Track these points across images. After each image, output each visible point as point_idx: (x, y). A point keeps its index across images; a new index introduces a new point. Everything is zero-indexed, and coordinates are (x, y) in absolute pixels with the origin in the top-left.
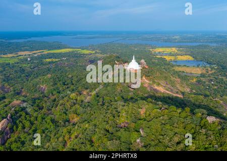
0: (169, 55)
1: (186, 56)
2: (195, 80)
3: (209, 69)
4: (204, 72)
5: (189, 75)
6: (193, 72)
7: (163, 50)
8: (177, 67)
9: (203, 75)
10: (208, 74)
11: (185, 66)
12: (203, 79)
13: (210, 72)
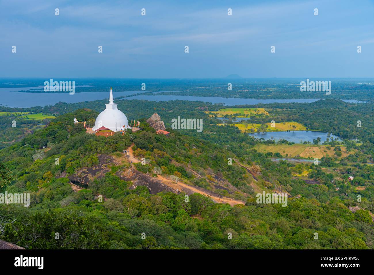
0: (248, 122)
1: (287, 124)
2: (306, 173)
3: (343, 148)
4: (331, 154)
5: (292, 161)
6: (301, 156)
7: (235, 113)
8: (264, 146)
9: (326, 162)
10: (340, 158)
11: (284, 142)
12: (327, 170)
13: (344, 155)
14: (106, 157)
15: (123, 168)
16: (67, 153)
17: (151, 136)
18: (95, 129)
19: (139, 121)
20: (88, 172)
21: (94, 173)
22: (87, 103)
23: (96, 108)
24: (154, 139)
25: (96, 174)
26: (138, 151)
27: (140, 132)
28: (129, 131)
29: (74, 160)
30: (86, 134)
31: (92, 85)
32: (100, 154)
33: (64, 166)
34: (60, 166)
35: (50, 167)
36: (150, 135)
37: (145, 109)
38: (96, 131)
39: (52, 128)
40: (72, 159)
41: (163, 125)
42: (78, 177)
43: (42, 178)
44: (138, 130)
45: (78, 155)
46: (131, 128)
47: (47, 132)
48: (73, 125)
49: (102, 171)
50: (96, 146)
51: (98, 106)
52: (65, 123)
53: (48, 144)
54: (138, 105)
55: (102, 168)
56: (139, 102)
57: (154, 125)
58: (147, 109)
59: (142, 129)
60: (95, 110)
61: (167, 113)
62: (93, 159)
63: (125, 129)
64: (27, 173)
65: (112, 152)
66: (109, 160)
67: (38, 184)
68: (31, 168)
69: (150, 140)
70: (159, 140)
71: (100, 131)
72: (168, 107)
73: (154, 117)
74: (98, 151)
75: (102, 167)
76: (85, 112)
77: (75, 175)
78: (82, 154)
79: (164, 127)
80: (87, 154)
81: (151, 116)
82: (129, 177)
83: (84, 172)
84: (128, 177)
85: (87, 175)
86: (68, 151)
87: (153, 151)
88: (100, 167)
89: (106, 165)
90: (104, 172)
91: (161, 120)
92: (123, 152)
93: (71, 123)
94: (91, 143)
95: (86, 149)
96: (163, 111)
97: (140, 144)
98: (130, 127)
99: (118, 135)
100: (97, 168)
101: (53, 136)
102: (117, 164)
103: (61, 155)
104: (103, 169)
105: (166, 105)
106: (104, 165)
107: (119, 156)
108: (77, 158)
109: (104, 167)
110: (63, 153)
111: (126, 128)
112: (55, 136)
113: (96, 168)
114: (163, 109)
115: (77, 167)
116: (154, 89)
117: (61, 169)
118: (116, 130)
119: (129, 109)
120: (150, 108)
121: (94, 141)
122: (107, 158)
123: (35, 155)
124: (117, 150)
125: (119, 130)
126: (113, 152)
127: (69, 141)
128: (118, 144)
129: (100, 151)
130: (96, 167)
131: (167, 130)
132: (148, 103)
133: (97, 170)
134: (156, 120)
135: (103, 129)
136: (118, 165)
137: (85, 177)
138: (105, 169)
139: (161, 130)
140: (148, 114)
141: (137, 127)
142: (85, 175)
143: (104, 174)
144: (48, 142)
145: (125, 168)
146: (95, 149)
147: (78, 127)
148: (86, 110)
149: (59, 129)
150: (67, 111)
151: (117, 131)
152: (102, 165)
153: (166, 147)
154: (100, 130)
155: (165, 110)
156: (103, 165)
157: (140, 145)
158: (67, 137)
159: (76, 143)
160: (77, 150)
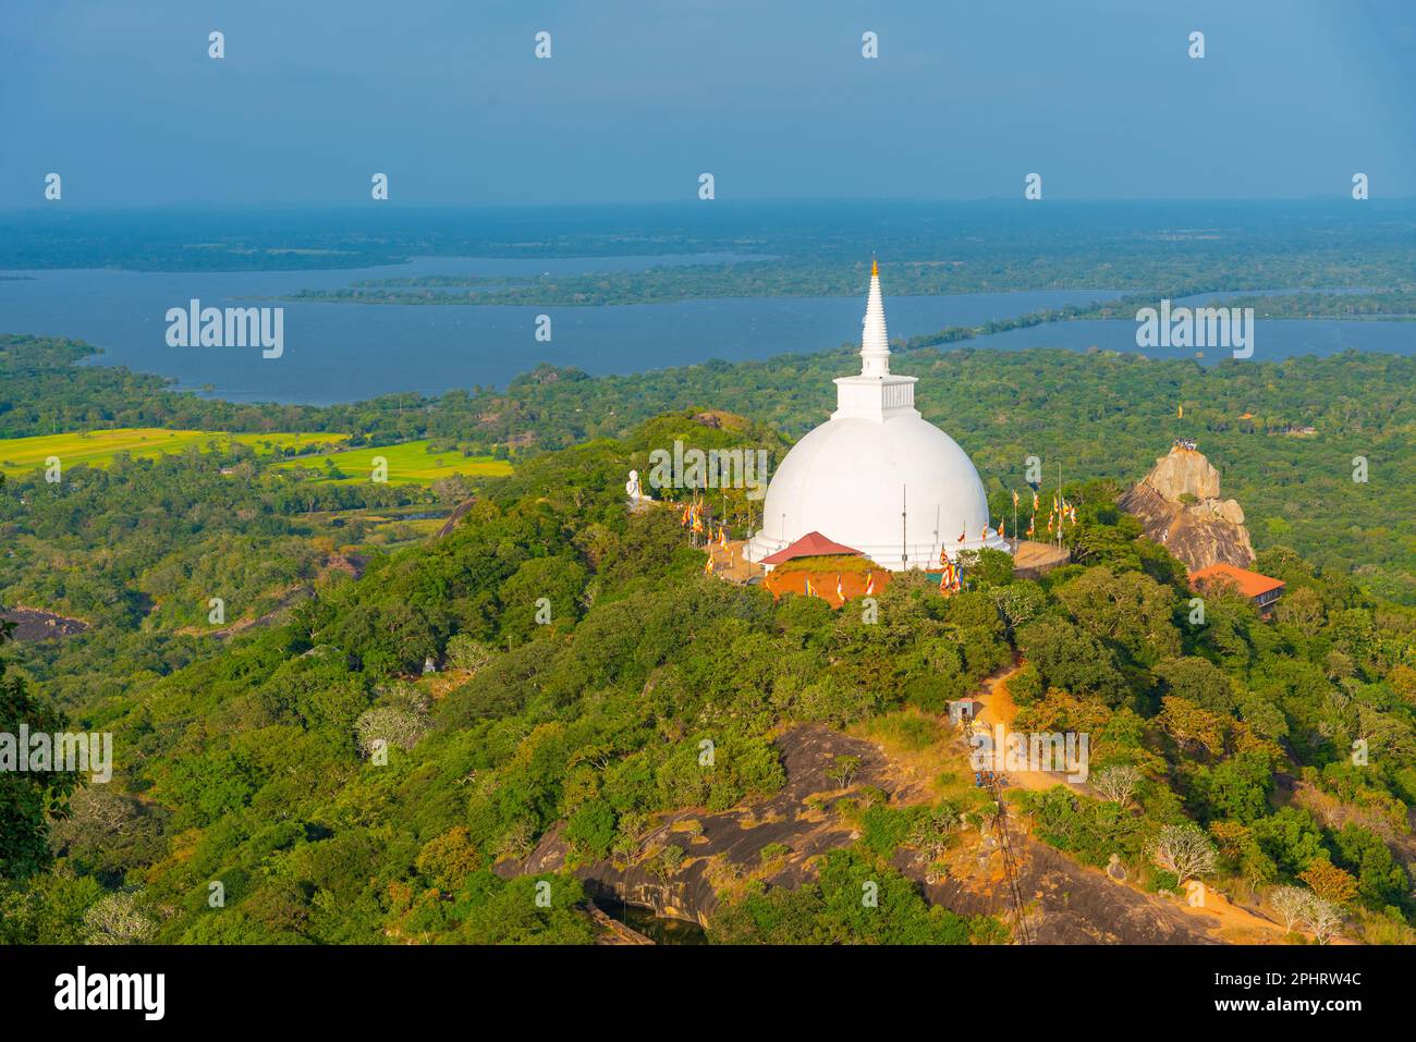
14: (828, 745)
15: (944, 826)
16: (568, 709)
17: (1147, 603)
18: (761, 549)
19: (1070, 497)
20: (704, 840)
21: (744, 849)
22: (724, 370)
23: (779, 410)
24: (1168, 626)
25: (759, 861)
26: (1048, 712)
27: (1068, 576)
28: (994, 568)
29: (615, 755)
30: (699, 584)
31: (754, 252)
32: (792, 724)
33: (551, 798)
34: (525, 795)
35: (461, 800)
36: (1140, 601)
37: (1118, 416)
38: (768, 560)
39: (482, 541)
40: (607, 748)
41: (1234, 532)
42: (637, 874)
43: (413, 871)
44: (1059, 564)
45: (645, 725)
46: (1006, 549)
47: (451, 568)
48: (622, 523)
49: (800, 841)
50: (763, 666)
51: (795, 397)
52: (568, 508)
53: (454, 644)
54: (1066, 386)
55: (800, 816)
56: (1077, 368)
57: (1174, 526)
58: (1133, 420)
59: (1081, 558)
60: (773, 424)
61: (1272, 446)
62: (740, 753)
63: (963, 553)
64: (317, 833)
65: (870, 707)
66: (847, 763)
67: (384, 911)
68: (343, 800)
69: (1137, 633)
70: (1199, 636)
71: (794, 565)
72: (1288, 402)
73: (1171, 473)
74: (776, 700)
75: (804, 809)
76: (703, 431)
77: (621, 857)
78: (669, 715)
79: (1245, 541)
80: (704, 719)
81: (1152, 465)
82: (982, 890)
83: (681, 841)
84: (973, 888)
85: (702, 865)
86: (579, 695)
87: (1156, 711)
88: (791, 808)
89: (826, 796)
90: (812, 850)
91: (1222, 498)
92: (947, 711)
93: (606, 504)
94: (728, 645)
95: (700, 688)
96: (1244, 431)
97: (1065, 657)
98: (997, 542)
99: (918, 594)
100: (771, 817)
101: (485, 596)
102: (902, 796)
103: (535, 722)
104: (804, 826)
105: (1271, 387)
106: (815, 796)
107: (916, 736)
108: (640, 744)
109: (812, 815)
110: (545, 707)
111: (974, 544)
112: (503, 591)
113: (759, 818)
114: (1247, 416)
115: (638, 804)
116: (1186, 275)
117: (535, 817)
118: (905, 558)
119: (1002, 419)
120: (1154, 413)
121: (751, 629)
122: (838, 748)
123: (368, 715)
124: (907, 696)
125: (925, 558)
126: (878, 708)
127: (588, 626)
128: (913, 654)
129: (791, 702)
130: (759, 811)
131: (1264, 567)
132: (1140, 371)
133: (766, 834)
134: (1185, 491)
135: (815, 550)
136: (909, 805)
137: (691, 875)
138: (820, 823)
139: (1224, 567)
140: (1140, 451)
141: (1048, 539)
142: (688, 863)
143: (812, 859)
144: (454, 630)
145: (960, 822)
146: (757, 685)
147: (647, 532)
148: (705, 424)
149: (526, 546)
150: (590, 428)
151: (909, 567)
152: (799, 797)
153: (1253, 683)
154: (794, 559)
155: (1257, 421)
156: (805, 801)
157: (1065, 669)
158: (576, 603)
159: (630, 645)
160: (639, 689)
